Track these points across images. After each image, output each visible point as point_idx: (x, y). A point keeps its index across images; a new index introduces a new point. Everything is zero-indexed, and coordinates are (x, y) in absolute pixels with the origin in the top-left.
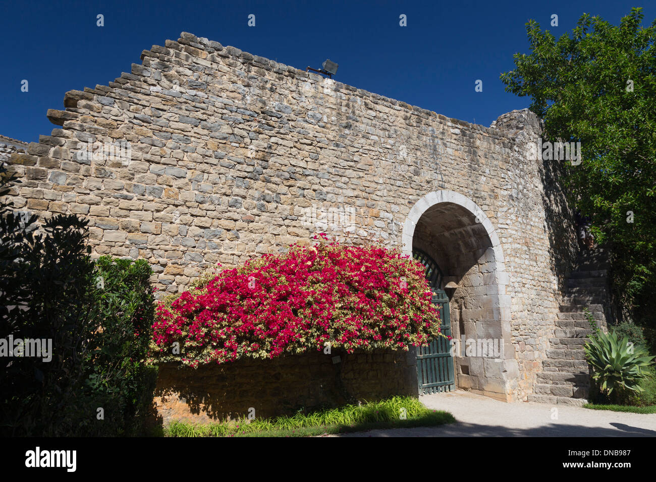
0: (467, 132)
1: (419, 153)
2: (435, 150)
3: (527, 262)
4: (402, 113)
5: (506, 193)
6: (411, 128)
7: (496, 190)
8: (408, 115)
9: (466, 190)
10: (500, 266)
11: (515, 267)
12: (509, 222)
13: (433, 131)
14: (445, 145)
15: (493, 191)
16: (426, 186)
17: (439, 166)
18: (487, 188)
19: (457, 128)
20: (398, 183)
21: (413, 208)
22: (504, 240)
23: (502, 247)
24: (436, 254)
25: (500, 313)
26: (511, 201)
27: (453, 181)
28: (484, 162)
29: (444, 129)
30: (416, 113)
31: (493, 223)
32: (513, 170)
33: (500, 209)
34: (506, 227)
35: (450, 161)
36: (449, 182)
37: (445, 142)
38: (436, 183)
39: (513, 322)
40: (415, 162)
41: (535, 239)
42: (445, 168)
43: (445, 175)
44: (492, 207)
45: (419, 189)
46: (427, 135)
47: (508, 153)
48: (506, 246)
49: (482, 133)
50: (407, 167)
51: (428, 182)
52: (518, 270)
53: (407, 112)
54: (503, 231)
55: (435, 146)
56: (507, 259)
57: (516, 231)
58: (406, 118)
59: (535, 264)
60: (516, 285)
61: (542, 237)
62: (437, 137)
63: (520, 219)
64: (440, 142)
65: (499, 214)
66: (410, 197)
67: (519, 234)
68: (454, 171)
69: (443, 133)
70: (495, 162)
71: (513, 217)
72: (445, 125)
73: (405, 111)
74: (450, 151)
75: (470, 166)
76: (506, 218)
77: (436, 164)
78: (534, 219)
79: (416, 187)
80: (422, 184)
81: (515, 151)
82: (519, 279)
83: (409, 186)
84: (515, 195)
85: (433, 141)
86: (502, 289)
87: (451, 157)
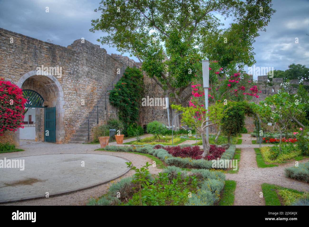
0: (52, 48)
1: (27, 55)
3: (75, 97)
4: (20, 39)
5: (68, 72)
6: (24, 45)
7: (63, 71)
8: (23, 39)
10: (61, 99)
11: (68, 99)
12: (68, 82)
13: (35, 47)
14: (41, 52)
16: (29, 68)
17: (37, 61)
19: (47, 46)
20: (15, 67)
21: (22, 77)
22: (65, 89)
23: (64, 91)
24: (41, 93)
25: (59, 115)
26: (70, 75)
28: (59, 60)
29: (41, 46)
30: (27, 39)
31: (60, 83)
32: (73, 63)
33: (64, 78)
34: (67, 84)
35: (43, 59)
37: (41, 51)
38: (34, 67)
39: (65, 118)
40: (25, 59)
41: (80, 88)
42: (39, 61)
43: (39, 64)
45: (26, 69)
46: (32, 48)
47: (71, 57)
48: (65, 91)
49: (59, 48)
50: (21, 61)
51: (31, 67)
52: (70, 100)
53: (23, 38)
54: (64, 86)
55: (35, 53)
56: (65, 96)
57: (71, 86)
58: (21, 41)
59: (79, 97)
60: (68, 105)
61: (84, 87)
62: (37, 49)
63: (73, 81)
64: (38, 51)
65: (64, 80)
66: (21, 72)
68: (44, 63)
69: (40, 48)
70: (65, 60)
71: (70, 81)
72: (42, 44)
73: (21, 38)
74: (43, 55)
75: (52, 61)
76: (67, 81)
77: (36, 60)
78: (81, 81)
79: (25, 69)
80: (28, 68)
81: (75, 56)
82: (70, 103)
83: (21, 68)
84: (72, 72)
85: (35, 51)
86: (61, 107)
87: (43, 57)
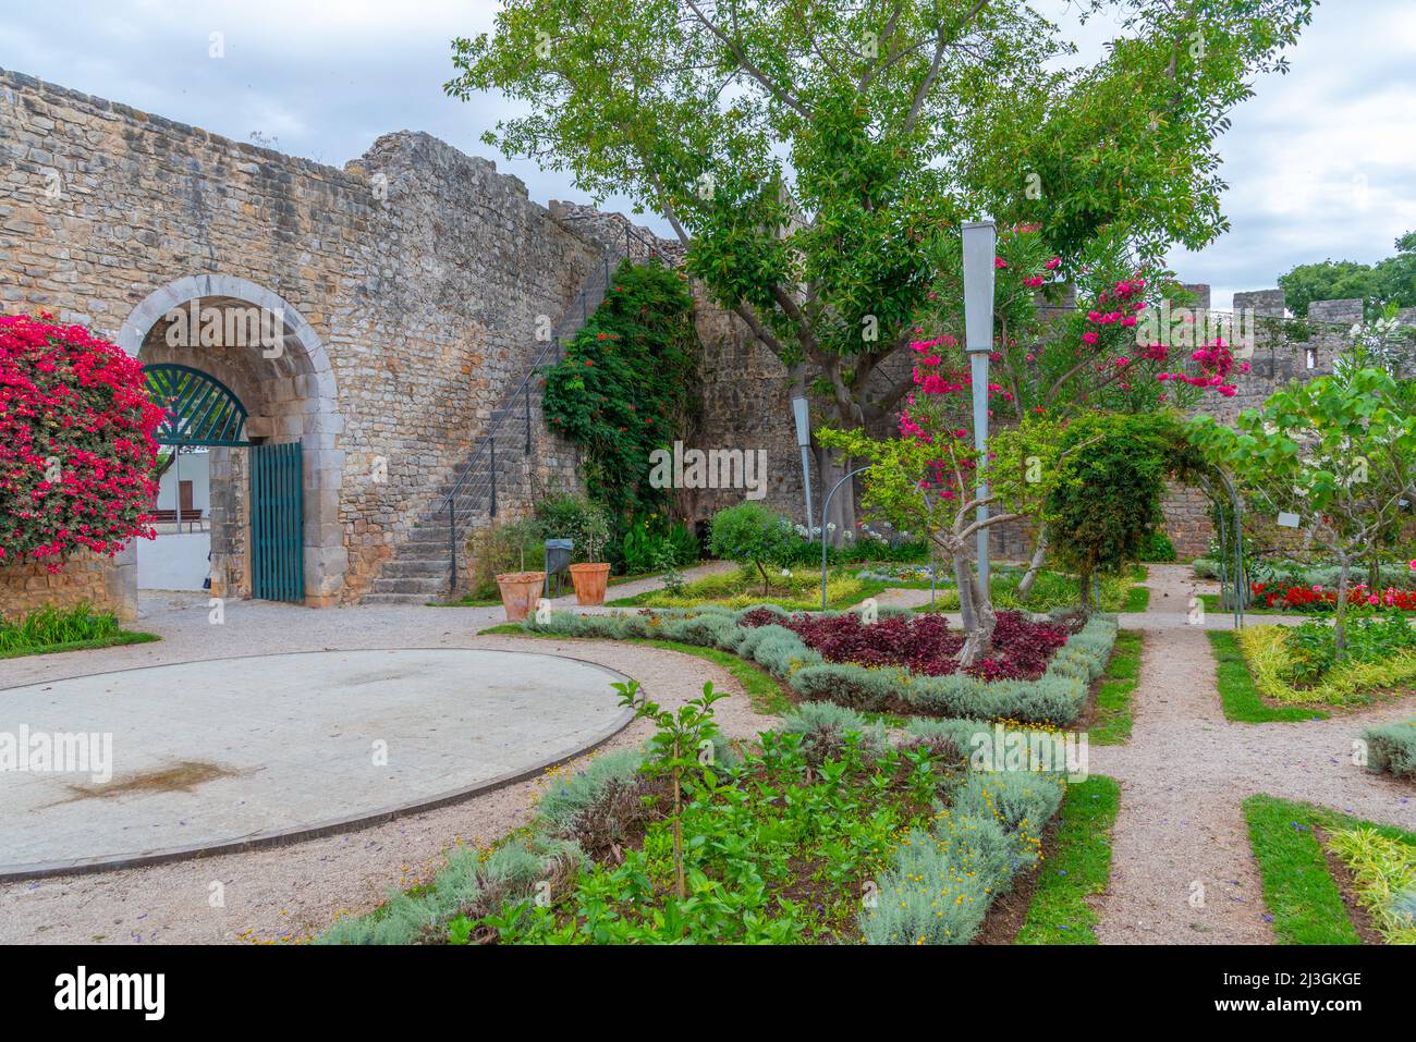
0: (276, 171)
1: (158, 206)
2: (198, 200)
3: (388, 397)
4: (122, 126)
5: (352, 282)
6: (142, 157)
7: (331, 278)
8: (137, 131)
9: (265, 276)
10: (325, 405)
11: (358, 406)
12: (353, 332)
13: (196, 165)
14: (222, 192)
15: (325, 278)
16: (172, 266)
17: (204, 232)
18: (313, 273)
19: (252, 161)
20: (106, 259)
21: (140, 306)
22: (340, 362)
23: (336, 373)
24: (234, 379)
25: (320, 479)
26: (362, 298)
27: (236, 259)
28: (309, 227)
29: (221, 162)
30: (155, 128)
31: (319, 333)
32: (372, 243)
33: (337, 310)
34: (349, 340)
35: (233, 222)
36: (227, 260)
37: (223, 186)
38: (196, 262)
39: (346, 491)
40: (148, 222)
41: (413, 359)
42: (218, 235)
43: (219, 248)
44: (319, 308)
45: (156, 272)
46: (181, 172)
47: (364, 213)
48: (343, 373)
49: (309, 173)
50: (130, 231)
51: (179, 260)
52: (366, 410)
53: (133, 125)
54: (339, 348)
55: (198, 194)
56: (345, 392)
57: (368, 346)
58: (129, 137)
59: (406, 399)
60: (359, 434)
61: (430, 355)
62: (204, 178)
63: (379, 328)
64: (209, 186)
65: (334, 319)
66: (134, 285)
67: (376, 352)
68: (239, 242)
69: (219, 171)
70: (336, 228)
71: (364, 324)
72: (225, 154)
73: (127, 122)
74: (233, 203)
75: (277, 233)
76: (349, 325)
77: (200, 227)
78: (413, 326)
79: (150, 268)
80: (164, 263)
81: (383, 209)
82: (365, 425)
83: (133, 266)
84: (370, 287)
85: (195, 183)
86: (327, 441)
87: (235, 216)
